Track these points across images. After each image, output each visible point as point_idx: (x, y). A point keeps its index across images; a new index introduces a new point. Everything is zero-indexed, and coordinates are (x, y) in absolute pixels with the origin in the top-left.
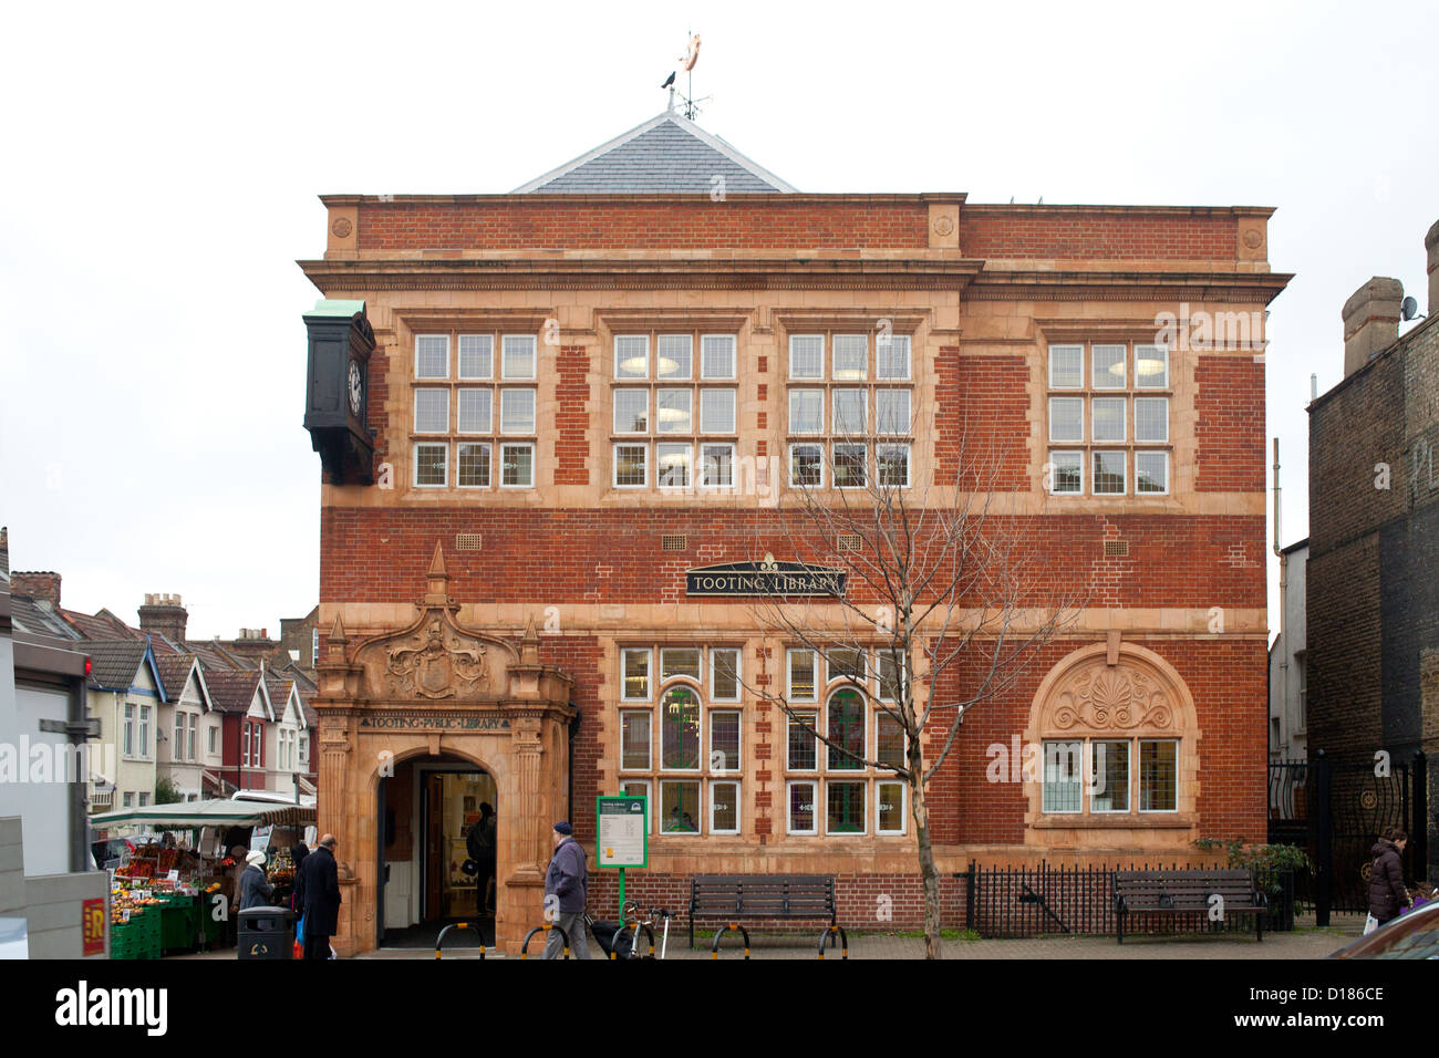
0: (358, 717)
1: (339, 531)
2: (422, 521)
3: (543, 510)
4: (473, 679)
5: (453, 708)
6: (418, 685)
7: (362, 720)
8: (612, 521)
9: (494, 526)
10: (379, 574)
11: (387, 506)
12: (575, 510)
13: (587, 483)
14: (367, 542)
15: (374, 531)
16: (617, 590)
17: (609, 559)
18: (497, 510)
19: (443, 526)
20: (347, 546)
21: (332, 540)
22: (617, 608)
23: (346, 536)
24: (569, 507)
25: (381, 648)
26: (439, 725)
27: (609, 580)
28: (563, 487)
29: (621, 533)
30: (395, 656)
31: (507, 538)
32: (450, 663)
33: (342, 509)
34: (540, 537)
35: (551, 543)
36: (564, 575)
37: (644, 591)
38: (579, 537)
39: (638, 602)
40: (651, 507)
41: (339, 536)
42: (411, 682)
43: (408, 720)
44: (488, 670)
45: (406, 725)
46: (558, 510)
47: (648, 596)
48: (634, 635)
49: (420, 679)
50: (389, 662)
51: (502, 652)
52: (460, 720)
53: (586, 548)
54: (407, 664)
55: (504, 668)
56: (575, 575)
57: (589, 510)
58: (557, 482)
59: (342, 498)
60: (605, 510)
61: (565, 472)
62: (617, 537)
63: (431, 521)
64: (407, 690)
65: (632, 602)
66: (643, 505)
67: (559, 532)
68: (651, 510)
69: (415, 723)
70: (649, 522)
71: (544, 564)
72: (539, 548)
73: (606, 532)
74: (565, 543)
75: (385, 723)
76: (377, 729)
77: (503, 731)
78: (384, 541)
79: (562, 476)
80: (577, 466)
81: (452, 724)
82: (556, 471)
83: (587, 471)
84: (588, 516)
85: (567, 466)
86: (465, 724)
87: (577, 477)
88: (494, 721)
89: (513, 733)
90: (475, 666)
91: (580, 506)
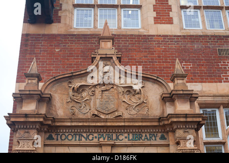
0: (45, 132)
1: (31, 46)
2: (79, 41)
3: (149, 36)
4: (135, 105)
5: (123, 124)
6: (92, 109)
7: (48, 135)
8: (188, 41)
9: (121, 43)
10: (53, 67)
11: (60, 33)
12: (167, 36)
13: (172, 23)
14: (47, 51)
15: (52, 46)
16: (196, 76)
17: (189, 60)
18: (123, 35)
19: (92, 43)
20: (36, 54)
21: (26, 50)
22: (198, 85)
23: (34, 48)
24: (163, 34)
25: (65, 84)
26: (110, 138)
27: (190, 70)
28: (159, 25)
29: (194, 47)
30: (76, 89)
31: (129, 49)
32: (118, 93)
33: (34, 35)
34: (148, 49)
35: (155, 51)
36: (164, 68)
37: (212, 76)
38: (171, 49)
39: (209, 82)
40: (209, 34)
41: (31, 48)
42: (88, 107)
43: (85, 135)
44: (146, 98)
45: (83, 139)
46: (157, 36)
47: (214, 79)
48: (209, 99)
49: (95, 104)
50: (71, 93)
51: (156, 86)
52: (126, 135)
53: (175, 54)
54: (84, 94)
55: (159, 97)
56: (170, 68)
57: (175, 36)
58: (155, 23)
59: (33, 29)
60: (184, 36)
61: (160, 18)
62: (192, 49)
63: (85, 41)
64: (85, 112)
65: (205, 82)
66: (204, 34)
67: (159, 47)
68: (209, 36)
69: (91, 137)
70: (209, 42)
71: (152, 62)
72: (148, 54)
73: (185, 46)
74: (163, 51)
75: (67, 137)
76: (60, 142)
77: (163, 142)
78: (57, 50)
79: (157, 20)
80: (166, 16)
81: (121, 137)
82: (155, 18)
83: (172, 18)
84: (174, 39)
85: (160, 16)
86: (131, 137)
87: (166, 21)
88: (153, 135)
89: (171, 143)
90: (137, 96)
91: (170, 34)
